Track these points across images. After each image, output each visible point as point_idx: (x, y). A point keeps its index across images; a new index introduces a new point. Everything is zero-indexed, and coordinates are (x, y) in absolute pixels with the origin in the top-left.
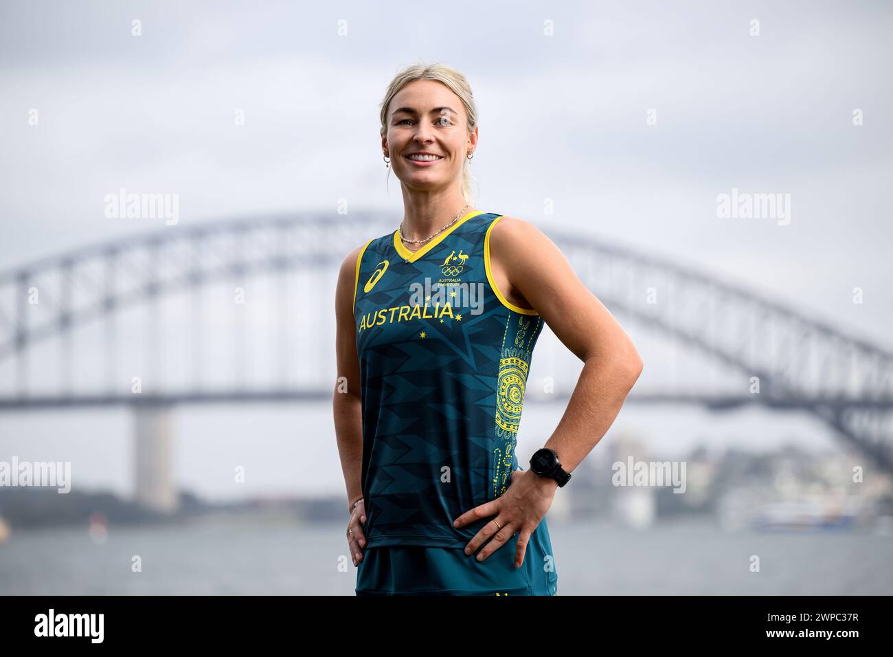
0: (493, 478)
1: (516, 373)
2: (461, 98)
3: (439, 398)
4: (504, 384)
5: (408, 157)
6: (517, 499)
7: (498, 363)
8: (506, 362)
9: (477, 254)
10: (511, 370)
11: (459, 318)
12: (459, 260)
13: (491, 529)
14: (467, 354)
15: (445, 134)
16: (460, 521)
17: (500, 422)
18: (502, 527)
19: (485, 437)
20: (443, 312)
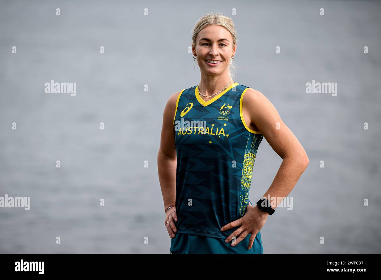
0: (239, 208)
1: (251, 160)
2: (231, 33)
3: (217, 171)
4: (246, 166)
5: (206, 61)
6: (250, 220)
7: (244, 156)
8: (247, 155)
9: (236, 106)
10: (249, 159)
11: (227, 136)
12: (228, 108)
13: (238, 232)
14: (230, 152)
15: (224, 51)
16: (224, 229)
17: (243, 183)
18: (243, 232)
19: (236, 190)
20: (220, 133)
